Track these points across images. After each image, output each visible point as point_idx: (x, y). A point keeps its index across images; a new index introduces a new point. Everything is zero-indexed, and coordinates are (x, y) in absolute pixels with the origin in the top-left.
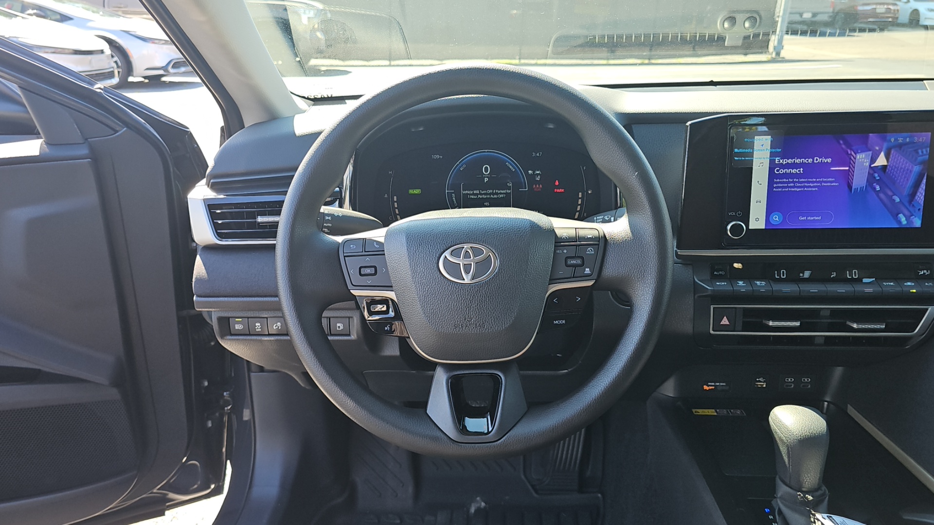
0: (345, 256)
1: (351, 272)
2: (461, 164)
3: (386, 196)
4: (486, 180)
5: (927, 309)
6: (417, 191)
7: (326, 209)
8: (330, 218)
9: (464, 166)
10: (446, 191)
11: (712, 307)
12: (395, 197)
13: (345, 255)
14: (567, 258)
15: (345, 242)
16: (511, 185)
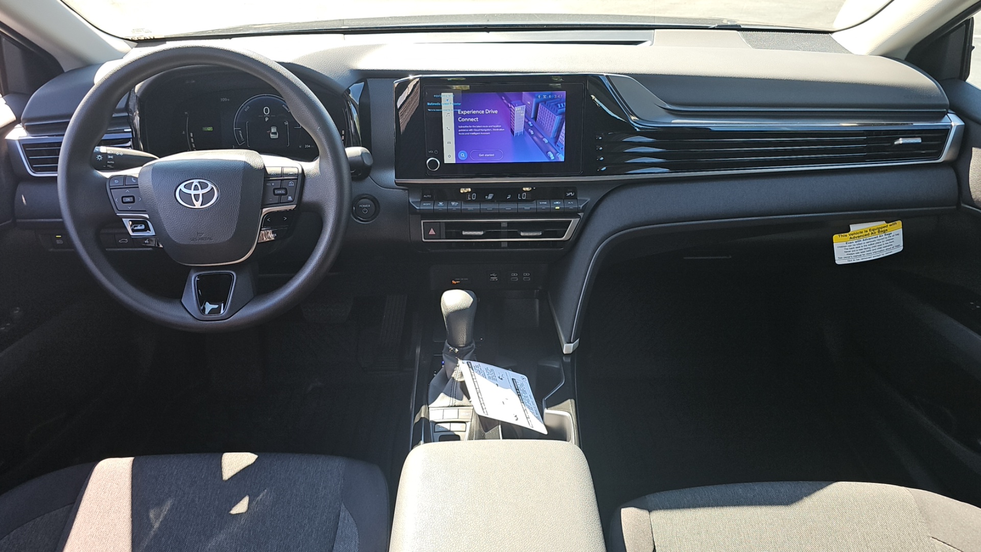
0: (111, 189)
1: (116, 200)
2: (245, 106)
3: (184, 133)
4: (267, 119)
5: (571, 221)
6: (210, 129)
7: (109, 150)
8: (112, 157)
9: (248, 107)
10: (234, 129)
11: (422, 222)
12: (191, 134)
13: (111, 187)
14: (274, 189)
15: (112, 177)
16: (287, 123)
